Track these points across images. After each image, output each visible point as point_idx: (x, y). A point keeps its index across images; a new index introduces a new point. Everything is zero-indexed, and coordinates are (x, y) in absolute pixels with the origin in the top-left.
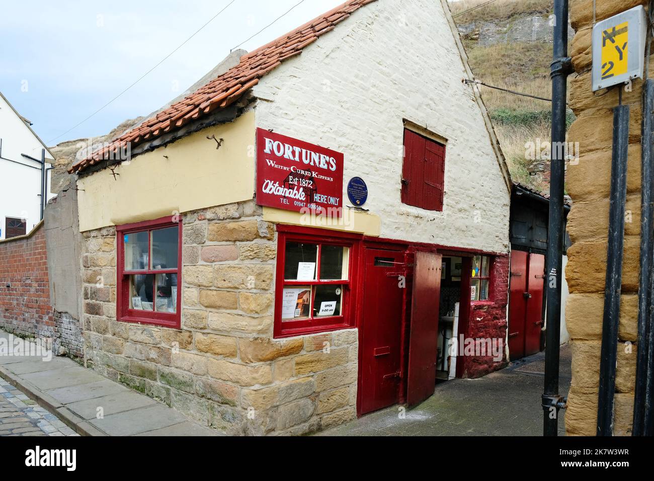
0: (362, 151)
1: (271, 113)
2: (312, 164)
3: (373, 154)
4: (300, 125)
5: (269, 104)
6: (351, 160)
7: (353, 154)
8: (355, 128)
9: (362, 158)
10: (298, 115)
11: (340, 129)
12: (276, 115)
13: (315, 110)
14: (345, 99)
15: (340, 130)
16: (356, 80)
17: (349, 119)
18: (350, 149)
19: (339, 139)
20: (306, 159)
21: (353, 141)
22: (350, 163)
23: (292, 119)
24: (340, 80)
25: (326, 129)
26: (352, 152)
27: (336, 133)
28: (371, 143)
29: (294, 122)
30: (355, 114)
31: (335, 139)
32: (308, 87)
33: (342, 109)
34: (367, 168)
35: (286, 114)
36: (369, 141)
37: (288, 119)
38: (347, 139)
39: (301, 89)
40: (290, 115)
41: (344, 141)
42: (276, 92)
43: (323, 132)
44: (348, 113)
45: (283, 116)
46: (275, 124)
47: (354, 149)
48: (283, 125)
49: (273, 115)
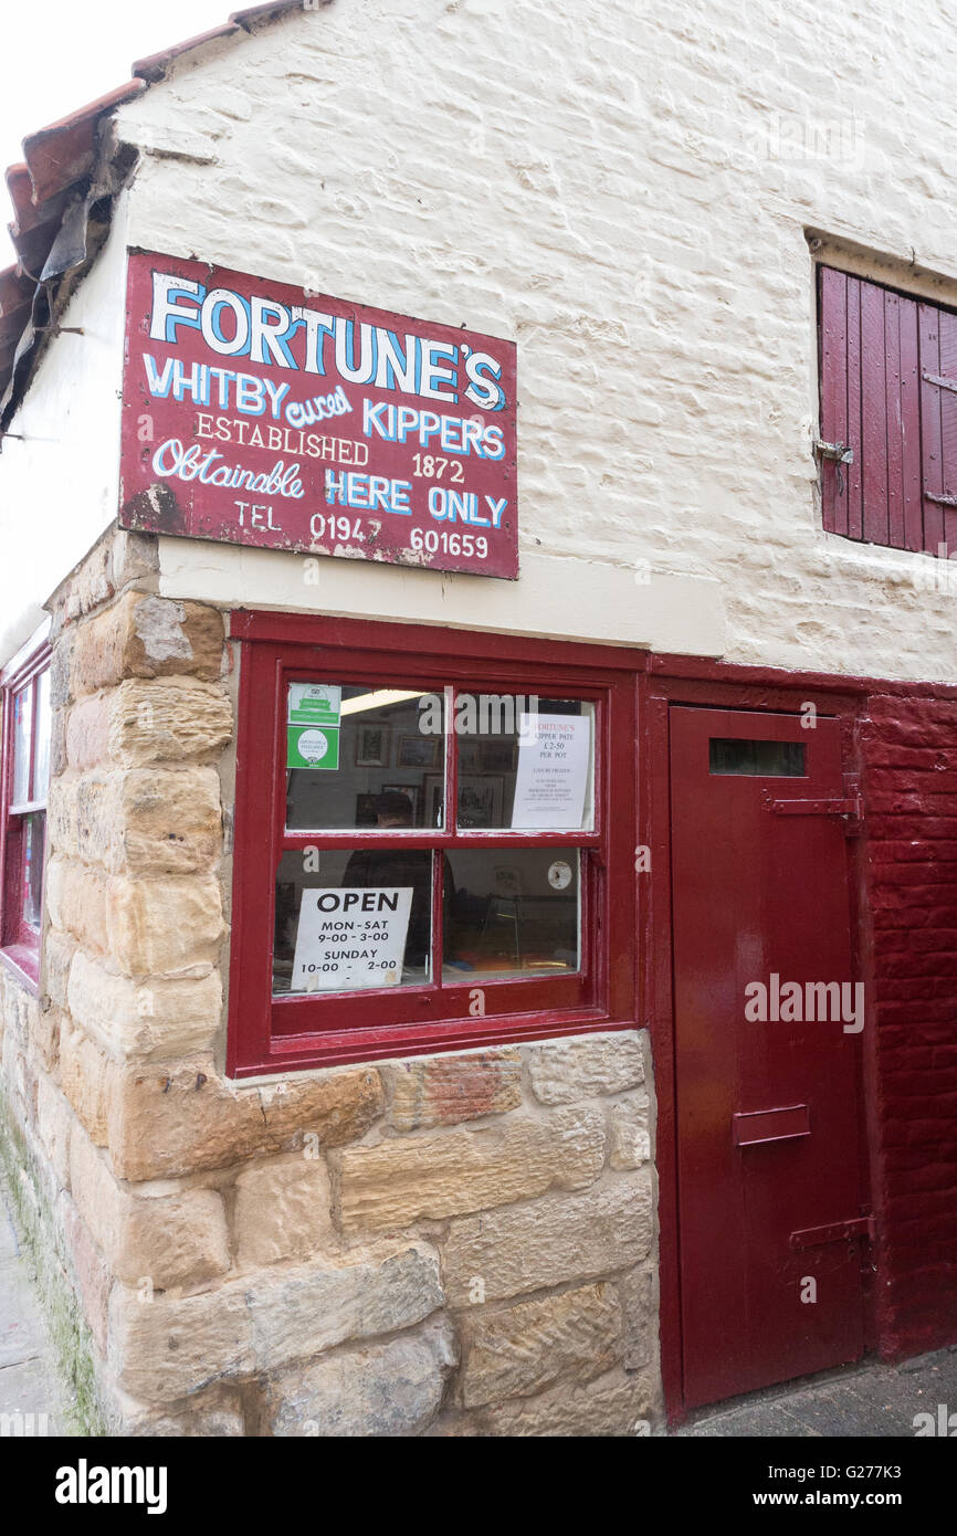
0: (624, 342)
1: (200, 202)
2: (381, 382)
3: (677, 354)
4: (334, 247)
5: (193, 172)
6: (577, 374)
7: (580, 353)
8: (590, 260)
9: (628, 366)
10: (327, 210)
11: (518, 263)
12: (225, 213)
13: (408, 197)
14: (538, 156)
15: (517, 267)
16: (583, 92)
17: (557, 226)
18: (572, 335)
19: (518, 299)
20: (356, 366)
21: (583, 305)
22: (569, 384)
23: (300, 226)
24: (513, 92)
25: (456, 262)
26: (581, 344)
27: (499, 274)
28: (663, 315)
29: (307, 236)
30: (587, 210)
31: (498, 296)
32: (368, 113)
33: (526, 195)
34: (651, 404)
35: (272, 205)
36: (657, 307)
37: (279, 225)
38: (556, 297)
39: (337, 119)
40: (290, 212)
41: (539, 306)
42: (223, 131)
43: (440, 272)
44: (554, 205)
45: (255, 214)
46: (220, 242)
47: (585, 335)
48: (256, 246)
49: (212, 208)
